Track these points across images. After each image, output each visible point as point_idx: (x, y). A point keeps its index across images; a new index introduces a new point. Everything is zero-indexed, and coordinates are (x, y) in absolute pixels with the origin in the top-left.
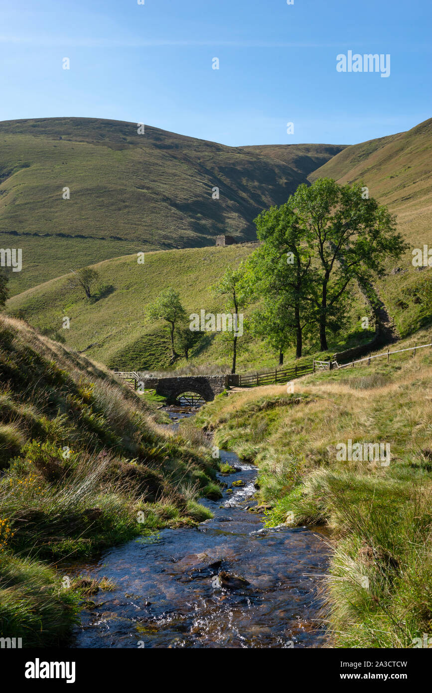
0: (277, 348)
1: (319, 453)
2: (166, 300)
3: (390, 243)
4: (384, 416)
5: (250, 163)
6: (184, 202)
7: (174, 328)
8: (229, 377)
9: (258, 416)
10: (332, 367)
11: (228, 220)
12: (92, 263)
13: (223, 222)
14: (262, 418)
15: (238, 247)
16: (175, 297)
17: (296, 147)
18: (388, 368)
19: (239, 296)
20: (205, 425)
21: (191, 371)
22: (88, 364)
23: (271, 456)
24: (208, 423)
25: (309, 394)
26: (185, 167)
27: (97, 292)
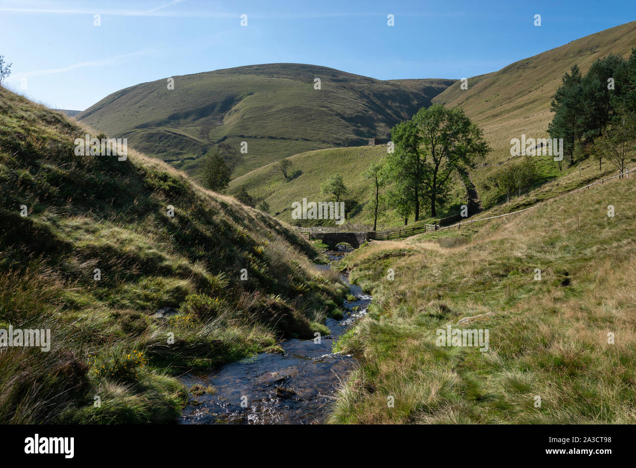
0: (403, 215)
1: (402, 294)
2: (333, 181)
3: (479, 147)
4: (448, 270)
5: (394, 91)
6: (350, 116)
7: (338, 199)
8: (369, 233)
9: (378, 263)
10: (436, 228)
11: (378, 128)
12: (289, 155)
13: (375, 130)
14: (381, 265)
15: (382, 147)
16: (340, 179)
17: (425, 81)
18: (470, 231)
19: (379, 181)
20: (345, 267)
21: (348, 227)
22: (277, 224)
23: (381, 291)
24: (348, 266)
25: (412, 250)
26: (351, 93)
27: (291, 174)
